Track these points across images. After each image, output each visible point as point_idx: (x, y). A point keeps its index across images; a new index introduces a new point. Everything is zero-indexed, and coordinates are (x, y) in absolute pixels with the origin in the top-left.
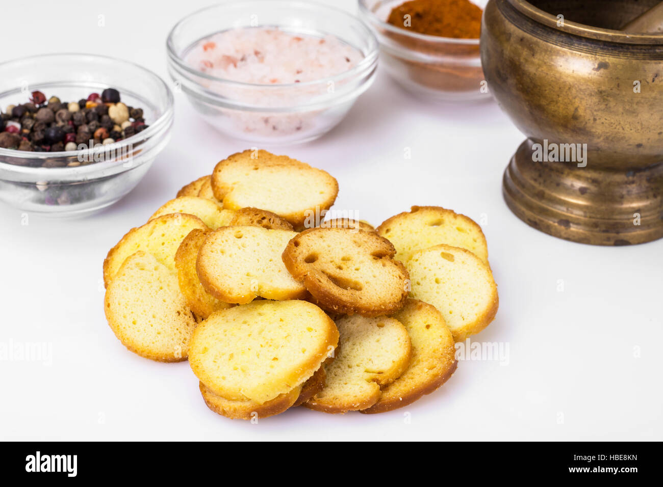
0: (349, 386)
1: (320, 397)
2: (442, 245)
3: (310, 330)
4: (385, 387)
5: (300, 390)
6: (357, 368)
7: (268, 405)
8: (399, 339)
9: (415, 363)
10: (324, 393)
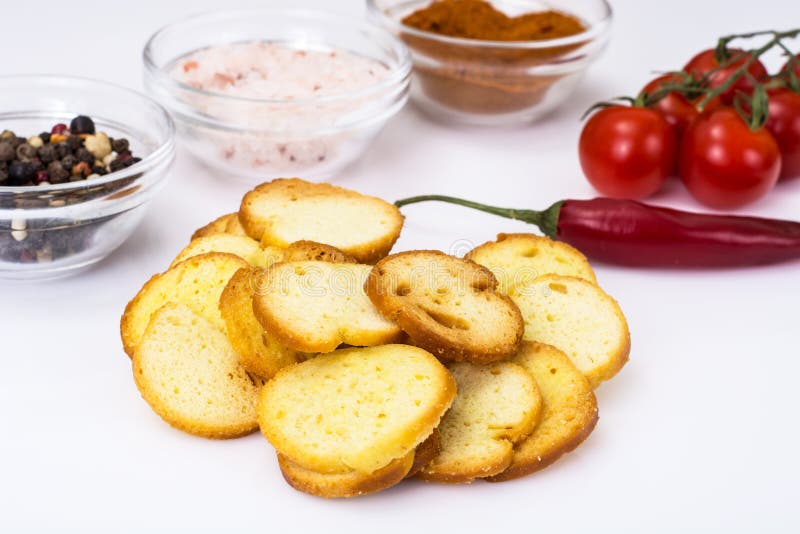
0: (472, 447)
1: (436, 463)
2: (549, 275)
3: (419, 377)
4: (517, 446)
5: (413, 456)
6: (476, 426)
7: (378, 474)
8: (524, 386)
9: (547, 415)
10: (441, 458)
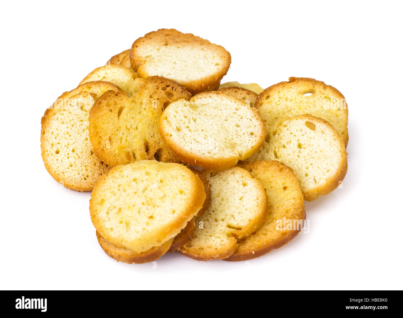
0: (213, 238)
1: (190, 246)
2: (307, 115)
3: (181, 192)
5: (171, 242)
6: (221, 222)
7: (143, 255)
8: (257, 199)
9: (270, 220)
10: (193, 243)
